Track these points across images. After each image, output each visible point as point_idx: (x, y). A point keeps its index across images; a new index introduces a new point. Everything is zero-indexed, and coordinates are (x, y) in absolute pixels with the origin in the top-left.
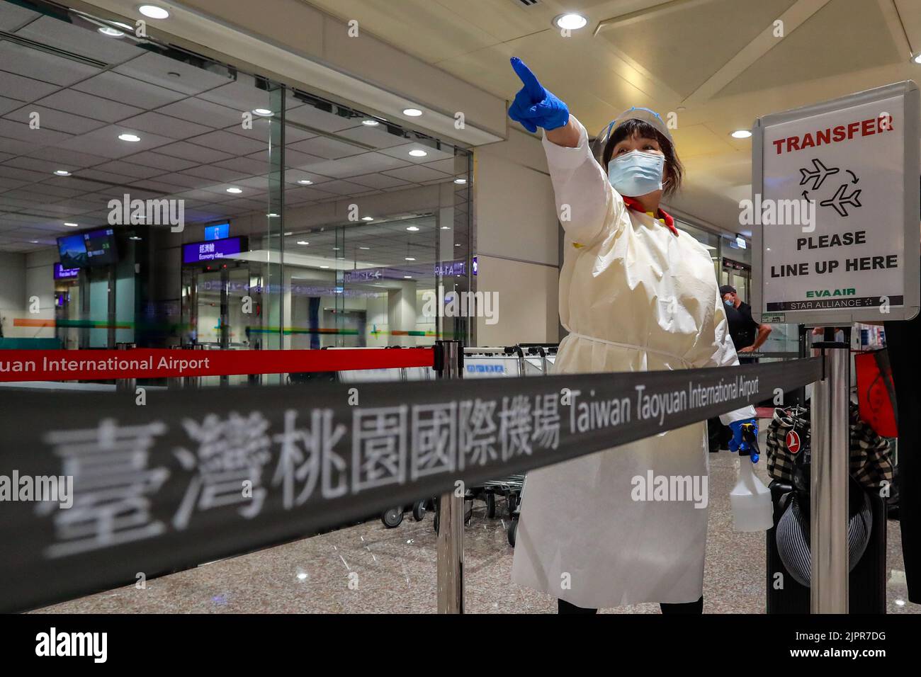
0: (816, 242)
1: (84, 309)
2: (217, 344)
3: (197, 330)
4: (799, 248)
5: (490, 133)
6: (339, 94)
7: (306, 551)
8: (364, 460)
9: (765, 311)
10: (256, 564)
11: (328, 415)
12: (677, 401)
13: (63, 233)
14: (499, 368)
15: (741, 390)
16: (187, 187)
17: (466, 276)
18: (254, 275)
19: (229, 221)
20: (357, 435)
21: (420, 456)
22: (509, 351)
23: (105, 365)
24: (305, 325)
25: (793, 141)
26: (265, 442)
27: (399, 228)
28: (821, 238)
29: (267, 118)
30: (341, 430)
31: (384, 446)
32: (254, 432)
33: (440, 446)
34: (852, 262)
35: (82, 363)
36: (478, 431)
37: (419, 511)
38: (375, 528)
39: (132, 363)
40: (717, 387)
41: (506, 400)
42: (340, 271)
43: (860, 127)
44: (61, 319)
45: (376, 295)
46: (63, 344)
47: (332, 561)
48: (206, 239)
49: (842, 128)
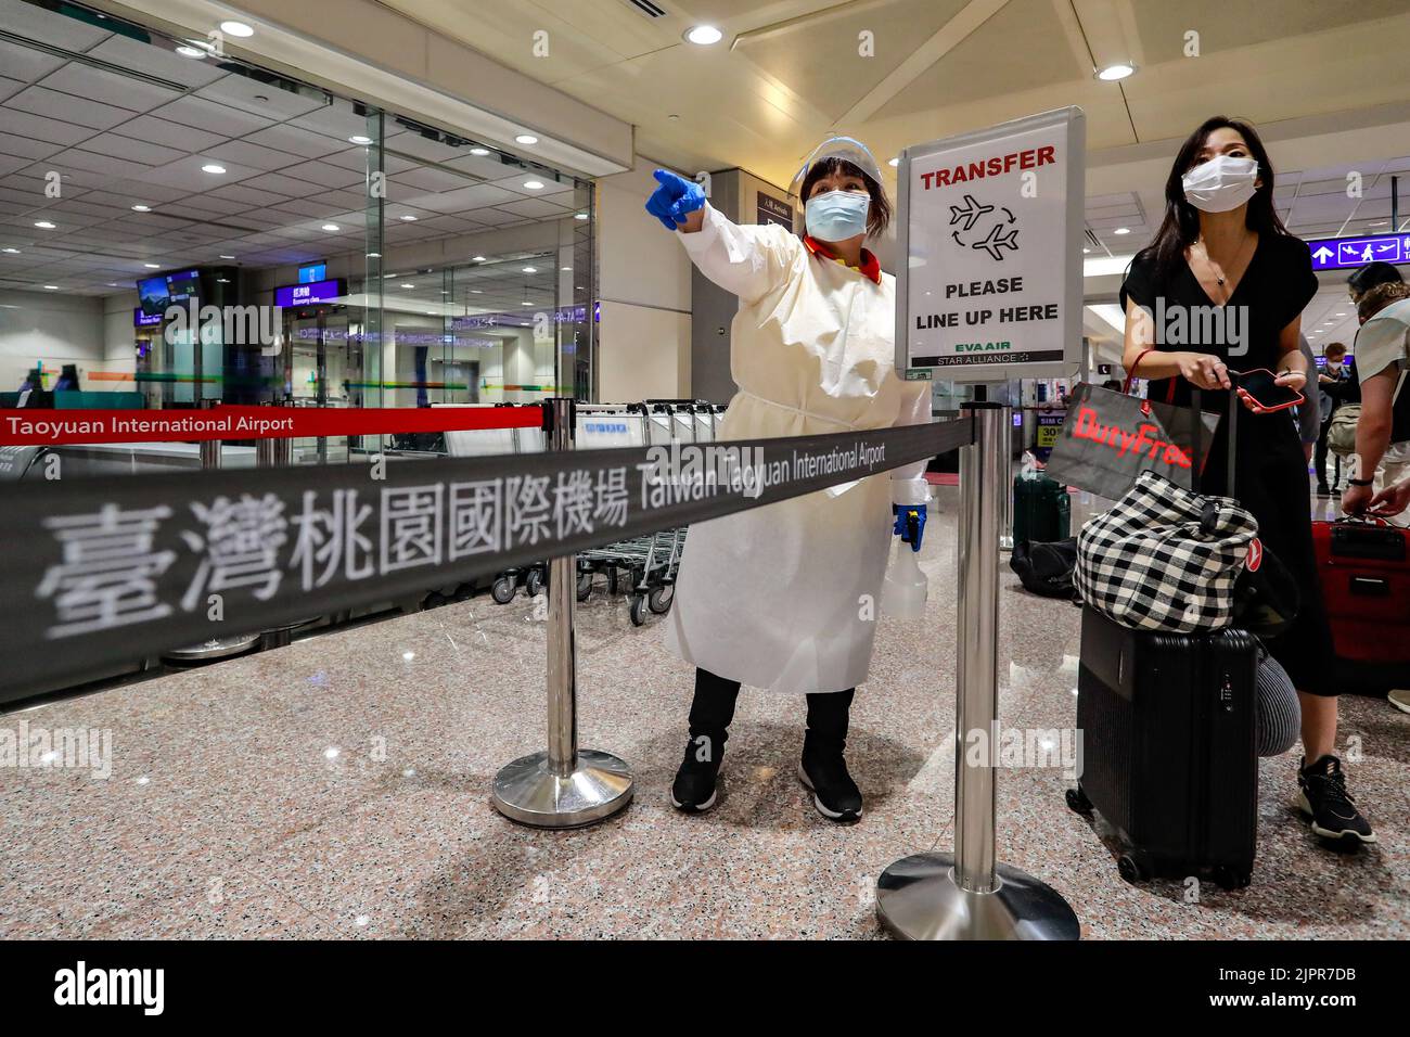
0: (966, 290)
1: (167, 361)
2: (314, 399)
3: (291, 384)
4: (948, 296)
5: (612, 161)
6: (446, 120)
7: (408, 628)
8: (393, 540)
9: (910, 367)
10: (354, 643)
11: (352, 495)
12: (778, 472)
13: (143, 275)
14: (621, 428)
15: (862, 458)
16: (276, 224)
17: (586, 322)
18: (354, 323)
19: (325, 262)
20: (385, 515)
21: (458, 535)
22: (632, 408)
23: (179, 426)
24: (412, 378)
25: (943, 175)
26: (281, 524)
27: (515, 269)
28: (972, 285)
29: (364, 146)
30: (366, 510)
31: (418, 526)
32: (269, 515)
33: (483, 525)
34: (1007, 312)
35: (154, 424)
36: (527, 508)
37: (534, 587)
38: (484, 604)
39: (208, 423)
40: (829, 456)
41: (561, 476)
42: (448, 317)
43: (1018, 159)
44: (142, 371)
45: (491, 344)
46: (146, 399)
47: (436, 640)
48: (301, 282)
49: (998, 160)
